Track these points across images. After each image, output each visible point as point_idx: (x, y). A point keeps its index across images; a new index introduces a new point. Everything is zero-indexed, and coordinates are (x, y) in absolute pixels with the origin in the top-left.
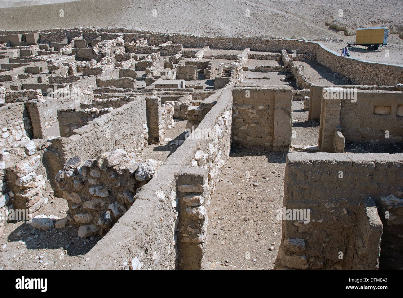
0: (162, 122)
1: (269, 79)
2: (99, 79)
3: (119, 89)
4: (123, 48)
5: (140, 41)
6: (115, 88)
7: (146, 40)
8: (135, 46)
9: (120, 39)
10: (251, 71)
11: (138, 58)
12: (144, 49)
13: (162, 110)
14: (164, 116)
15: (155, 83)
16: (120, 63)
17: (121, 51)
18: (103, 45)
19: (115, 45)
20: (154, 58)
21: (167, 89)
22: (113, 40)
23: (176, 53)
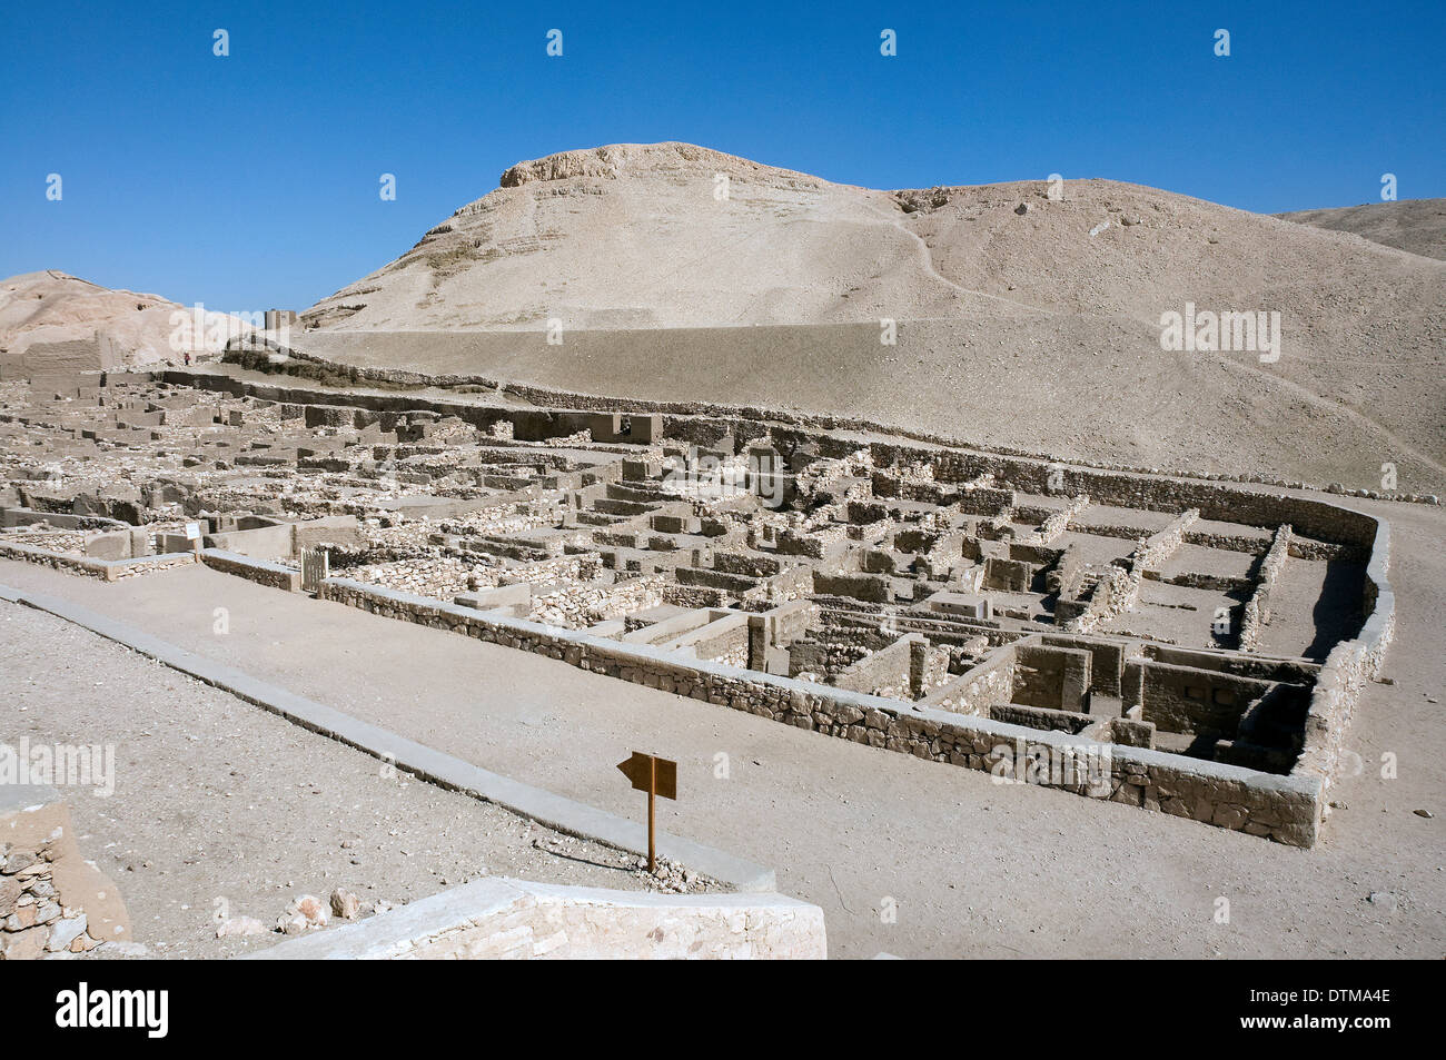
0: (929, 675)
1: (1195, 609)
2: (818, 573)
3: (859, 603)
4: (870, 483)
5: (912, 468)
6: (853, 601)
7: (928, 466)
8: (898, 481)
9: (865, 459)
10: (1166, 582)
11: (903, 516)
12: (920, 491)
13: (930, 659)
14: (932, 668)
15: (932, 598)
16: (859, 527)
17: (861, 494)
18: (822, 472)
19: (848, 472)
20: (940, 520)
21: (951, 615)
22: (844, 461)
23: (996, 511)
